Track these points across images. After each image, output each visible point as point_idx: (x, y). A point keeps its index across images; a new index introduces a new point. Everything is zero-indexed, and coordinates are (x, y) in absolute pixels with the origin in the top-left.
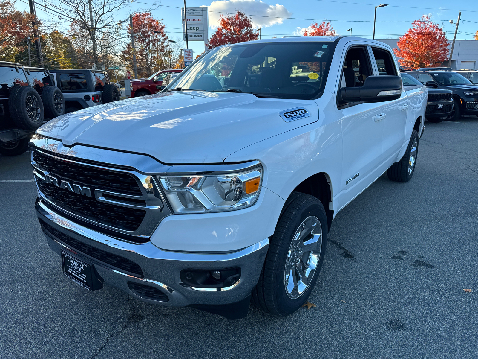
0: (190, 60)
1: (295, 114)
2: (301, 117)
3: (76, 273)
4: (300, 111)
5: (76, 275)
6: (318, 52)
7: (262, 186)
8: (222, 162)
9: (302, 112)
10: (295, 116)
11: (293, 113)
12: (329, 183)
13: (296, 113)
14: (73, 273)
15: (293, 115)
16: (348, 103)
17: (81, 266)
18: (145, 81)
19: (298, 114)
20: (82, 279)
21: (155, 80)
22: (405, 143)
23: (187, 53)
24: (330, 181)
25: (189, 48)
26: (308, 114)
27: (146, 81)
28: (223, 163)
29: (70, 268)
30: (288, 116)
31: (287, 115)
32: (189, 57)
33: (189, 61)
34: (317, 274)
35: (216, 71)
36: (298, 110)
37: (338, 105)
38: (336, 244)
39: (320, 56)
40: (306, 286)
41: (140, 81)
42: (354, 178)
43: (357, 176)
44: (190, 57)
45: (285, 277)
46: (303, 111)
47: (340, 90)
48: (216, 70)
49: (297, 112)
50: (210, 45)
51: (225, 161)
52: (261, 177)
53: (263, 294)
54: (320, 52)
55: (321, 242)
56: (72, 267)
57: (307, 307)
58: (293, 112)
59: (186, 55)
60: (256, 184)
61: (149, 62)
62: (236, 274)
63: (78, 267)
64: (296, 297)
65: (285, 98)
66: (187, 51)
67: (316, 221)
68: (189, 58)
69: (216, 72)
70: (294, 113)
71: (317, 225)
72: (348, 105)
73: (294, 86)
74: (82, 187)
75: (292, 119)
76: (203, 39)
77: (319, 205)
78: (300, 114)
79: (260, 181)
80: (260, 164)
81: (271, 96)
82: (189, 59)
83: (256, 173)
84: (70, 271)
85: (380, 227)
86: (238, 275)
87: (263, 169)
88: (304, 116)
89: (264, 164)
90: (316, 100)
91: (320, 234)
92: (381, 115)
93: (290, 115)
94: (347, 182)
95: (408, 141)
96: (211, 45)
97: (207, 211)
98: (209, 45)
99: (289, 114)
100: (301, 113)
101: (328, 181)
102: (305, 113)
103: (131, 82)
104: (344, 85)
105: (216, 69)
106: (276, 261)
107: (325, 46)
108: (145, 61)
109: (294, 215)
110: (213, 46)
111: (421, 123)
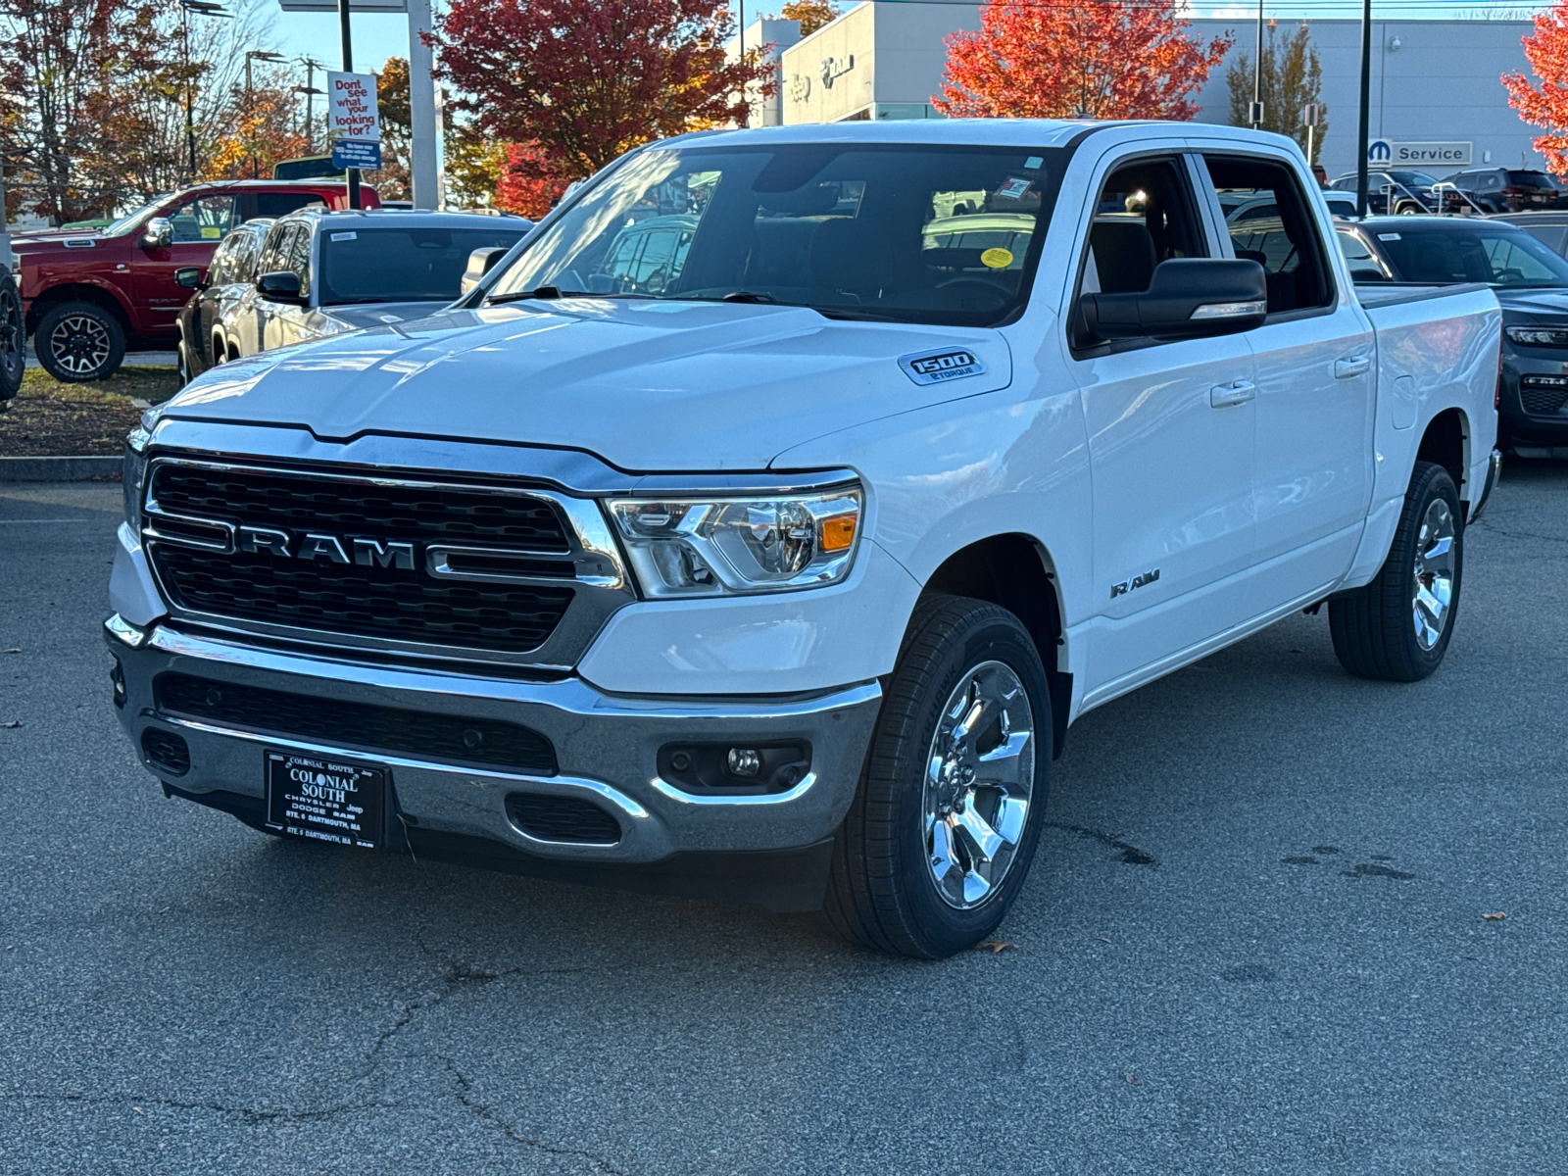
0: (360, 131)
1: (944, 365)
2: (961, 374)
3: (322, 811)
4: (956, 358)
5: (318, 820)
6: (1012, 180)
7: (863, 535)
8: (764, 467)
9: (962, 360)
10: (941, 369)
11: (937, 362)
12: (1052, 576)
13: (947, 362)
14: (307, 814)
15: (937, 367)
16: (1109, 341)
17: (344, 781)
18: (93, 245)
19: (952, 364)
20: (345, 825)
21: (150, 239)
22: (1381, 511)
23: (344, 94)
24: (1054, 570)
25: (357, 69)
26: (980, 367)
27: (96, 241)
28: (768, 471)
29: (295, 801)
30: (922, 370)
31: (919, 365)
32: (356, 115)
33: (354, 137)
34: (1021, 861)
35: (462, 178)
36: (951, 355)
37: (1074, 345)
38: (1100, 836)
39: (1017, 195)
40: (988, 885)
41: (61, 243)
42: (1139, 583)
43: (1151, 578)
44: (363, 114)
45: (926, 820)
46: (965, 357)
47: (1079, 301)
48: (458, 172)
49: (950, 359)
50: (446, 38)
51: (773, 467)
52: (859, 513)
53: (865, 859)
54: (1017, 181)
55: (1033, 761)
56: (309, 796)
57: (991, 949)
58: (936, 358)
59: (341, 104)
60: (849, 528)
61: (60, 129)
62: (801, 760)
63: (331, 791)
64: (956, 904)
65: (911, 322)
66: (343, 86)
67: (1013, 683)
68: (355, 121)
69: (461, 184)
70: (941, 361)
71: (1017, 697)
72: (1108, 349)
73: (939, 286)
74: (383, 546)
75: (934, 377)
76: (401, 4)
77: (1019, 633)
78: (957, 366)
79: (858, 523)
80: (857, 480)
81: (867, 315)
82: (354, 126)
83: (848, 505)
84: (298, 811)
85: (1265, 799)
86: (804, 763)
87: (863, 492)
88: (969, 370)
89: (865, 478)
90: (1004, 330)
91: (1027, 733)
92: (1235, 387)
93: (930, 366)
94: (1115, 592)
95: (1397, 503)
96: (453, 39)
97: (728, 593)
98: (440, 42)
99: (926, 364)
100: (959, 363)
101: (1047, 571)
102: (972, 361)
103: (16, 249)
104: (1092, 285)
105: (462, 167)
106: (898, 758)
107: (1035, 163)
108: (37, 117)
109: (946, 640)
110: (463, 45)
111: (1465, 438)
